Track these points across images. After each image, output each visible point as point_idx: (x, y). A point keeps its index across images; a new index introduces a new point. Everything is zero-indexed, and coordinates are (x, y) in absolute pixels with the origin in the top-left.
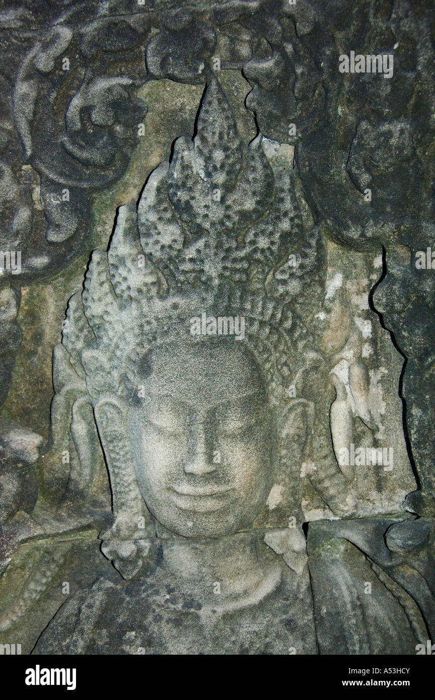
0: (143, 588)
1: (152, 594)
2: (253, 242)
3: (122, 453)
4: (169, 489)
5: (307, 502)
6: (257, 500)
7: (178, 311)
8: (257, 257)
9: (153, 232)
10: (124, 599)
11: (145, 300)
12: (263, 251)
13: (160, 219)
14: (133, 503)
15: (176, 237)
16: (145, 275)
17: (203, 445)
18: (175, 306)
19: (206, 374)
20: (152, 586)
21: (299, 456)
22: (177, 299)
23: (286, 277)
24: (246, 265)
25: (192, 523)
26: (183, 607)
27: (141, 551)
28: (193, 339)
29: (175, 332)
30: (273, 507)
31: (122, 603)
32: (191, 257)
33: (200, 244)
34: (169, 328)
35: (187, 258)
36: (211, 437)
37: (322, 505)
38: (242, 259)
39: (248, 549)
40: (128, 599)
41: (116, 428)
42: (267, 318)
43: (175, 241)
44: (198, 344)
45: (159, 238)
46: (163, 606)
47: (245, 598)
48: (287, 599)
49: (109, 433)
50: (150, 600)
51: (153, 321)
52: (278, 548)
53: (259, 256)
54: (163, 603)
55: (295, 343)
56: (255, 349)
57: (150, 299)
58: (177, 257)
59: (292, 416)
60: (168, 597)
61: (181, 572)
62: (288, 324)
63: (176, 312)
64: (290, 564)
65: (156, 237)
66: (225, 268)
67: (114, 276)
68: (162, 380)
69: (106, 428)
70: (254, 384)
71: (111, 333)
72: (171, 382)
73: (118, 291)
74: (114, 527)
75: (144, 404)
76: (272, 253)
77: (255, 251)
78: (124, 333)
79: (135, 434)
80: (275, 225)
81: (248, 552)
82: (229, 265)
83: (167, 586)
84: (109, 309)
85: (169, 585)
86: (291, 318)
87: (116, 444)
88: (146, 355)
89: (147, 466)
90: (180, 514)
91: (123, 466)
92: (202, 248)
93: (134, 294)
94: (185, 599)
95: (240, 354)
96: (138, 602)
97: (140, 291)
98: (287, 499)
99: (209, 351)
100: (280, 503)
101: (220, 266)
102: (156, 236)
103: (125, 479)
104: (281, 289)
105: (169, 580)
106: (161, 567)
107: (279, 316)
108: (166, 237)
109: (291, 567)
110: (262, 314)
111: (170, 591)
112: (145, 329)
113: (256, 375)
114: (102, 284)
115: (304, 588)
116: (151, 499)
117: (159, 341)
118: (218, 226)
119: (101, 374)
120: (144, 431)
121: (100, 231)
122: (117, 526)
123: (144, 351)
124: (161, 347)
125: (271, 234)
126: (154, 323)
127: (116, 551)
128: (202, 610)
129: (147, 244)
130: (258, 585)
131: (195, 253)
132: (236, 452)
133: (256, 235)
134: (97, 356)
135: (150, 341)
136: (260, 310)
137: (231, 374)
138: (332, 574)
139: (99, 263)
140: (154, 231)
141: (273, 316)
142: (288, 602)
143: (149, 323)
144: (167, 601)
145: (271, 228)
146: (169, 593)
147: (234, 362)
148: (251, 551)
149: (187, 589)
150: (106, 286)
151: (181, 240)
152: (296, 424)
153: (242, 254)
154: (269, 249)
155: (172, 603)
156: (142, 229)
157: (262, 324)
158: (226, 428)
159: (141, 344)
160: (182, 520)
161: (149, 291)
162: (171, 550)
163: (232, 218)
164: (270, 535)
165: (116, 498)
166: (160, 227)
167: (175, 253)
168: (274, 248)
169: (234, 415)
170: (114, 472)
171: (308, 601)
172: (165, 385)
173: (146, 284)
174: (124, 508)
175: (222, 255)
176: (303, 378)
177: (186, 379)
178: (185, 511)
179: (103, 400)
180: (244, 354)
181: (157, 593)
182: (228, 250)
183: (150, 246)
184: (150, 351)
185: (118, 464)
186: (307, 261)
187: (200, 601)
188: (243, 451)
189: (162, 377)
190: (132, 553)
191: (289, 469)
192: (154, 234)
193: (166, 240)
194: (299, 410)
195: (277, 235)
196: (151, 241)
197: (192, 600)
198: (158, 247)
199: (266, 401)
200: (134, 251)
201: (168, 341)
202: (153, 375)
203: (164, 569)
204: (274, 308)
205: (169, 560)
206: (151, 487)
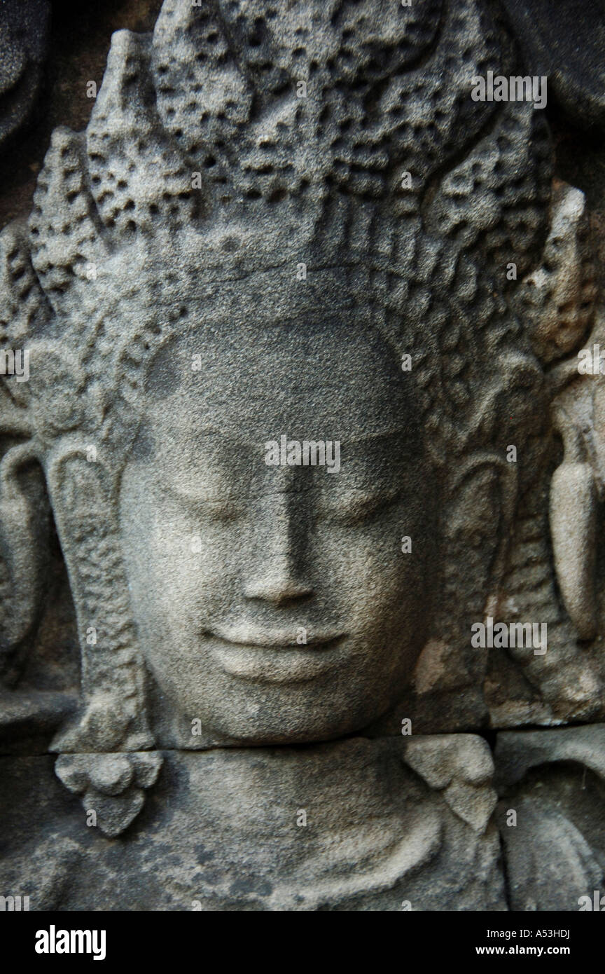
0: (145, 853)
1: (164, 864)
2: (397, 112)
3: (105, 564)
4: (207, 635)
5: (495, 686)
6: (394, 666)
7: (237, 254)
8: (406, 145)
9: (184, 84)
10: (104, 876)
11: (167, 231)
12: (418, 130)
13: (202, 58)
14: (126, 673)
15: (235, 97)
16: (167, 177)
17: (285, 538)
18: (230, 245)
19: (296, 388)
20: (165, 849)
21: (482, 579)
22: (235, 230)
23: (465, 189)
24: (383, 160)
25: (257, 706)
26: (233, 889)
27: (141, 776)
28: (268, 314)
29: (229, 299)
30: (425, 690)
31: (101, 883)
32: (266, 138)
33: (286, 112)
34: (217, 291)
35: (258, 141)
36: (301, 522)
37: (527, 694)
38: (374, 147)
39: (371, 772)
40: (112, 875)
41: (95, 510)
42: (424, 274)
43: (230, 104)
44: (278, 323)
45: (200, 97)
46: (189, 887)
47: (364, 874)
48: (454, 882)
49: (79, 522)
50: (161, 876)
51: (183, 275)
52: (434, 775)
53: (408, 140)
54: (190, 883)
55: (480, 332)
56: (398, 341)
57: (176, 228)
58: (237, 138)
59: (469, 491)
60: (198, 869)
61: (228, 817)
62: (467, 290)
63: (233, 257)
64: (458, 809)
65: (192, 96)
66: (338, 163)
67: (97, 180)
68: (202, 400)
69: (72, 510)
70: (395, 415)
71: (89, 303)
72: (221, 403)
73: (106, 211)
74: (84, 723)
75: (159, 455)
76: (438, 137)
77: (403, 129)
78: (117, 302)
79: (137, 521)
80: (446, 77)
81: (372, 779)
82: (347, 157)
83: (199, 848)
84: (86, 250)
85: (203, 847)
86: (473, 280)
87: (93, 545)
88: (163, 348)
89: (162, 585)
90: (231, 687)
91: (107, 591)
92: (290, 121)
93: (140, 216)
94: (235, 874)
95: (366, 349)
96: (132, 882)
97: (154, 209)
98: (454, 671)
99: (300, 340)
100: (440, 679)
101: (327, 161)
102: (192, 93)
103: (110, 620)
104: (455, 216)
105: (200, 834)
106: (184, 811)
107: (450, 271)
108: (213, 97)
109: (463, 815)
110: (414, 264)
111: (204, 858)
112: (164, 291)
113: (399, 396)
114: (71, 197)
115: (488, 859)
116: (168, 659)
117: (193, 318)
118: (325, 74)
119: (66, 392)
120: (158, 511)
121: (67, 91)
122: (91, 722)
123: (161, 339)
124: (197, 330)
125: (437, 95)
126: (185, 280)
127: (85, 775)
128: (274, 895)
129: (171, 112)
130: (392, 847)
131: (275, 132)
132: (355, 556)
133: (404, 96)
134: (57, 352)
135: (173, 320)
136: (410, 257)
137: (347, 390)
138: (547, 835)
139: (65, 152)
140: (189, 83)
141: (437, 270)
142: (457, 887)
143: (172, 278)
144: (197, 878)
145: (437, 84)
146: (201, 863)
147: (353, 365)
148: (379, 777)
149: (240, 853)
150: (80, 204)
151: (245, 101)
152: (479, 510)
153: (376, 134)
154: (431, 126)
155: (209, 882)
156: (161, 80)
157: (414, 286)
158: (334, 504)
159: (153, 327)
160: (236, 700)
161: (175, 210)
162: (207, 772)
163: (355, 58)
164: (419, 747)
165: (89, 663)
166: (201, 74)
167: (233, 130)
168: (444, 126)
169: (353, 476)
170: (84, 607)
171: (498, 885)
172: (207, 410)
173: (167, 196)
174: (105, 684)
175: (333, 136)
176: (495, 410)
177: (254, 399)
178: (243, 679)
179: (67, 446)
180: (374, 348)
181: (176, 862)
182: (346, 126)
183: (177, 115)
184: (174, 339)
185: (95, 588)
186: (511, 157)
187: (270, 878)
188: (370, 554)
189: (201, 394)
190: (122, 777)
191: (461, 606)
192: (187, 89)
193: (213, 101)
194: (486, 477)
195: (450, 100)
196: (179, 103)
197: (252, 875)
198: (196, 117)
199: (419, 452)
200: (145, 127)
201: (214, 316)
202: (181, 390)
203: (190, 813)
204: (440, 255)
205: (203, 793)
206: (168, 632)
